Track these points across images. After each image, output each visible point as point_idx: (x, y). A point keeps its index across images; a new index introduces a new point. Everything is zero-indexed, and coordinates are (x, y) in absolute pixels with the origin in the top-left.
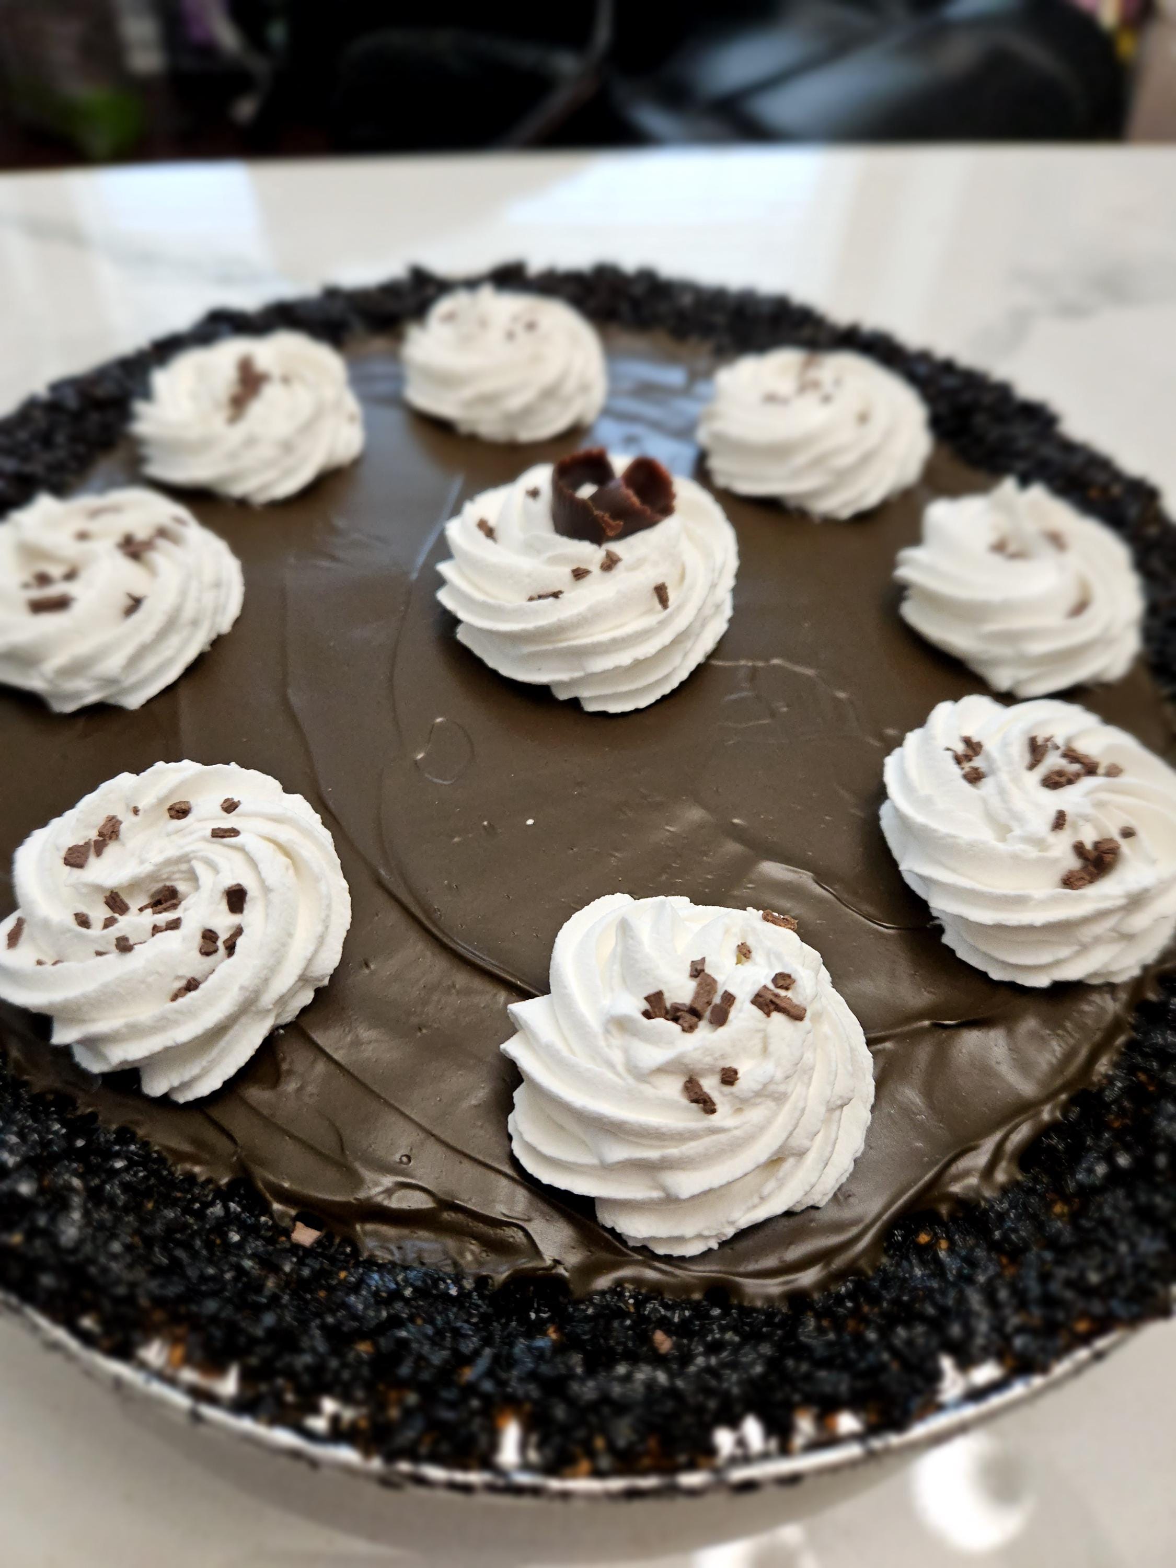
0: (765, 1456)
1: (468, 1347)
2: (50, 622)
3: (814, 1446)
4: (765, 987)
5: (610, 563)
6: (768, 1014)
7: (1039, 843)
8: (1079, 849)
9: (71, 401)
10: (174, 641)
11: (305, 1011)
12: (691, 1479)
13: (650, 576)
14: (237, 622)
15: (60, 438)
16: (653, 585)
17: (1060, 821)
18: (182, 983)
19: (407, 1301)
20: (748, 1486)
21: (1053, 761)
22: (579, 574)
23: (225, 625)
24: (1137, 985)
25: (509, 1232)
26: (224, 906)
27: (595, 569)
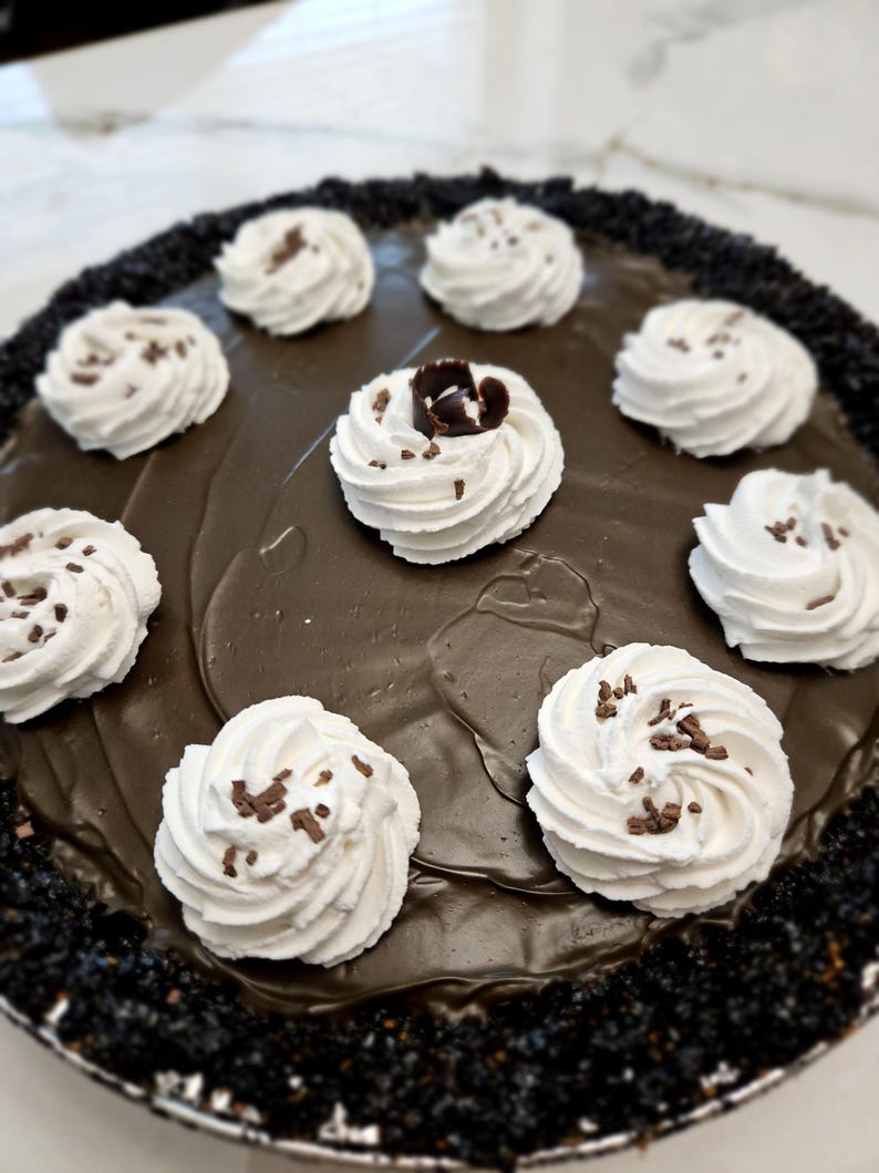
0: (189, 1103)
1: (59, 941)
2: (81, 391)
3: (222, 1116)
4: (307, 810)
5: (430, 455)
6: (296, 828)
7: (612, 787)
8: (647, 804)
9: (202, 230)
10: (154, 423)
11: (95, 694)
12: (133, 1089)
13: (456, 471)
14: (211, 418)
15: (183, 257)
16: (454, 479)
17: (637, 776)
18: (11, 653)
19: (48, 900)
20: (162, 1113)
21: (668, 727)
22: (406, 455)
23: (201, 418)
24: (677, 925)
25: (134, 885)
26: (53, 614)
27: (419, 455)
